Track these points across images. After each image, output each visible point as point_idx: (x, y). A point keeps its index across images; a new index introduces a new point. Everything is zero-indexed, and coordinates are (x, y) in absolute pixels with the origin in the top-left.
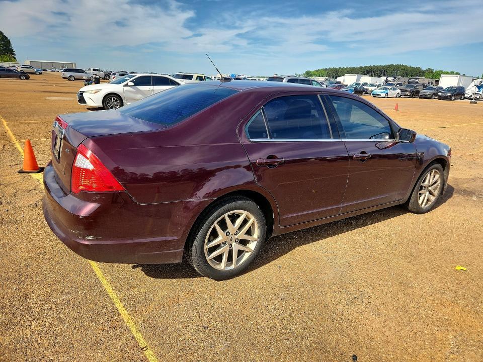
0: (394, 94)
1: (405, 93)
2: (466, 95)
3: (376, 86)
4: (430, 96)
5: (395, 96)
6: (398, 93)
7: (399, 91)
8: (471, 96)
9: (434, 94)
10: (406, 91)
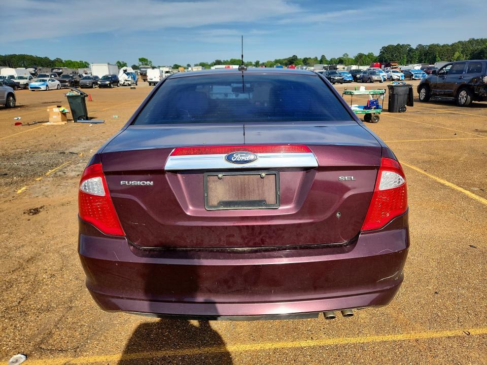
0: (55, 86)
1: (65, 84)
2: (120, 82)
3: (27, 79)
4: (90, 85)
5: (56, 87)
6: (58, 85)
7: (58, 82)
8: (124, 83)
9: (93, 83)
10: (65, 82)
